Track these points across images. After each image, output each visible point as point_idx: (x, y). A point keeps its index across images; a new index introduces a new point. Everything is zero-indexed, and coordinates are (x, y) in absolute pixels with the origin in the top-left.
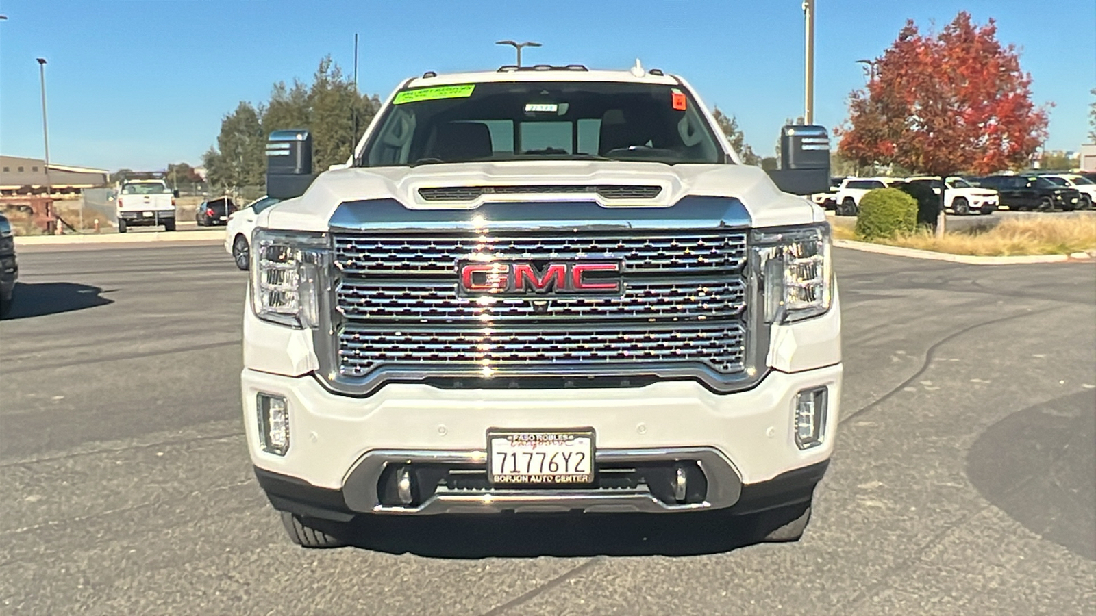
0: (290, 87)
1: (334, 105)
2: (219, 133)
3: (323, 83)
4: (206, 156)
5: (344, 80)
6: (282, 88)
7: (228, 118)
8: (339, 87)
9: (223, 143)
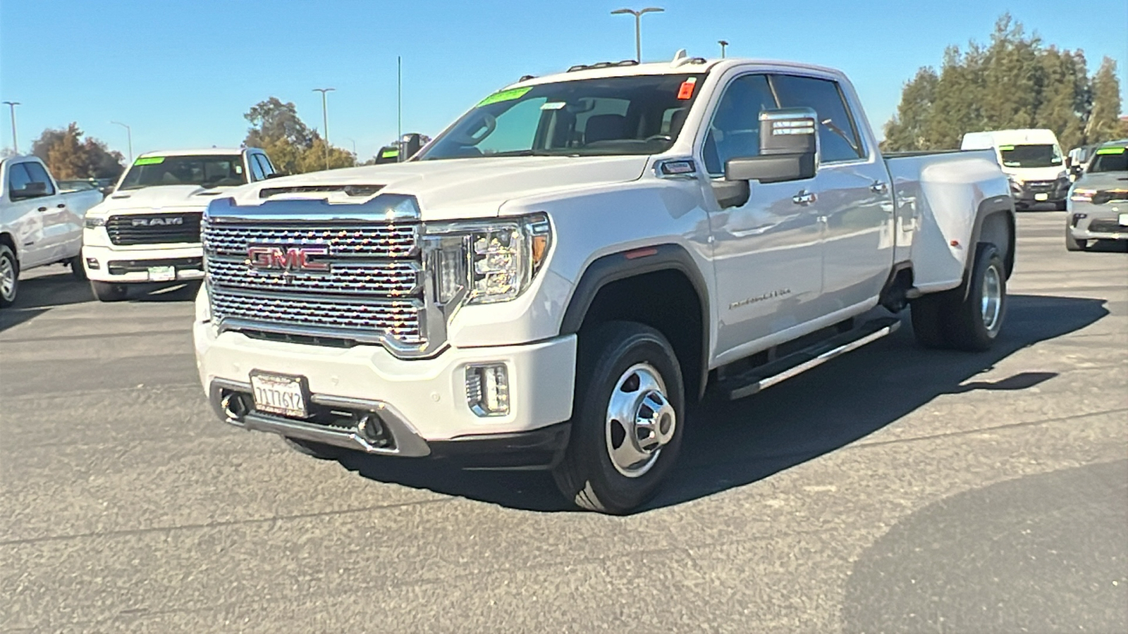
0: (965, 50)
1: (1011, 65)
2: (900, 102)
3: (1003, 43)
4: (887, 125)
5: (1027, 38)
6: (956, 52)
7: (908, 85)
8: (1022, 46)
9: (903, 112)
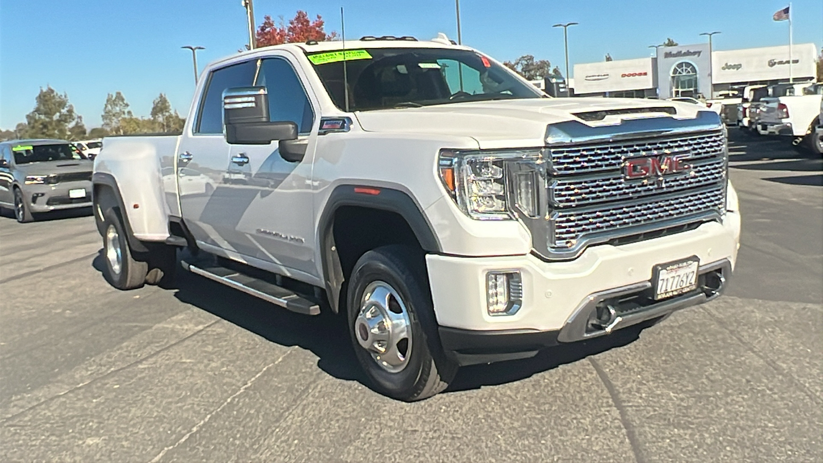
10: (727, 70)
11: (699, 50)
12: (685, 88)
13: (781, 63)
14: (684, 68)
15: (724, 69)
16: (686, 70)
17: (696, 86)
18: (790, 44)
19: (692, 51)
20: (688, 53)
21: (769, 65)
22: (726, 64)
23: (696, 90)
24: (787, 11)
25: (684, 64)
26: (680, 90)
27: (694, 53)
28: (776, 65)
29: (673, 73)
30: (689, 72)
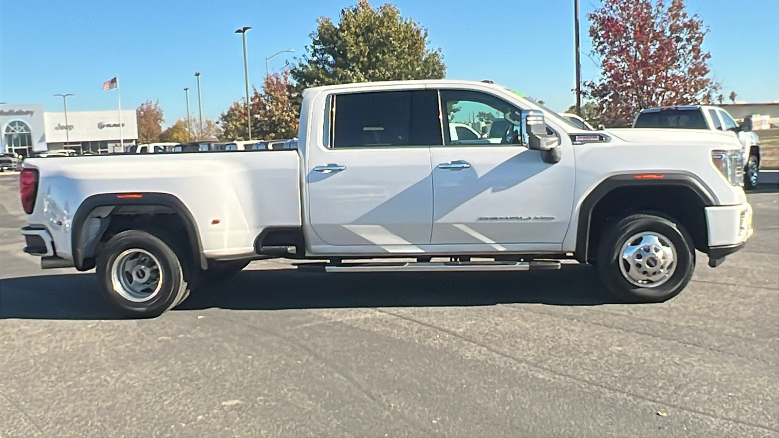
10: (60, 130)
11: (32, 110)
12: (18, 146)
13: (109, 126)
14: (17, 126)
15: (56, 129)
16: (19, 128)
17: (30, 144)
18: (119, 110)
19: (25, 111)
20: (20, 113)
21: (99, 127)
22: (59, 125)
23: (30, 149)
24: (114, 81)
25: (17, 123)
26: (13, 148)
27: (27, 113)
28: (105, 128)
29: (6, 131)
30: (22, 131)
